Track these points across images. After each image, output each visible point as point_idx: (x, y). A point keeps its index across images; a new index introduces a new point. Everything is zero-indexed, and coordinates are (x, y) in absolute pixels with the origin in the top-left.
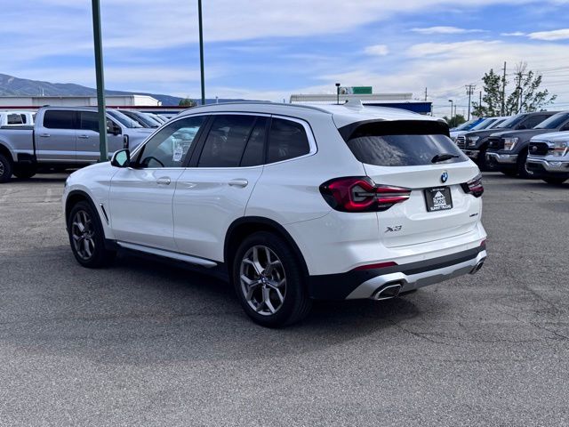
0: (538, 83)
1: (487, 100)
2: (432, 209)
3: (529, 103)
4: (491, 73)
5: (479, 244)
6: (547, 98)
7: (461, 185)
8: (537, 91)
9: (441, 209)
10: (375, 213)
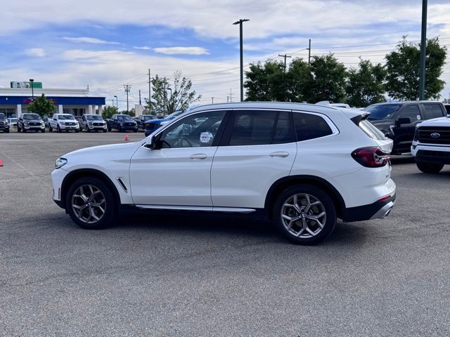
0: (189, 86)
1: (155, 97)
3: (185, 100)
4: (157, 78)
6: (195, 97)
8: (189, 92)
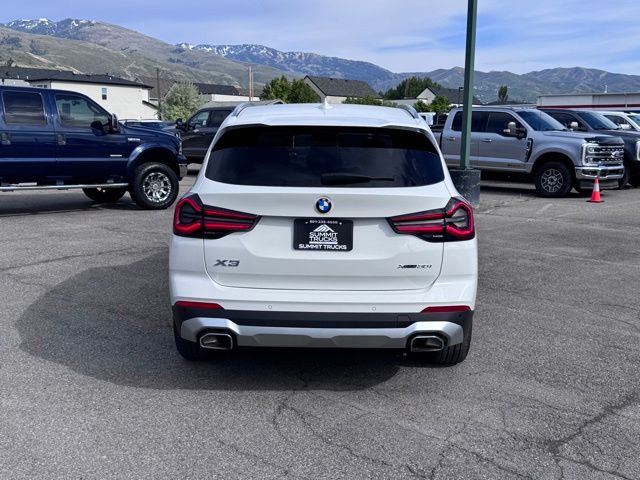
2: (301, 246)
5: (418, 310)
7: (388, 219)
9: (323, 249)
10: (201, 241)
